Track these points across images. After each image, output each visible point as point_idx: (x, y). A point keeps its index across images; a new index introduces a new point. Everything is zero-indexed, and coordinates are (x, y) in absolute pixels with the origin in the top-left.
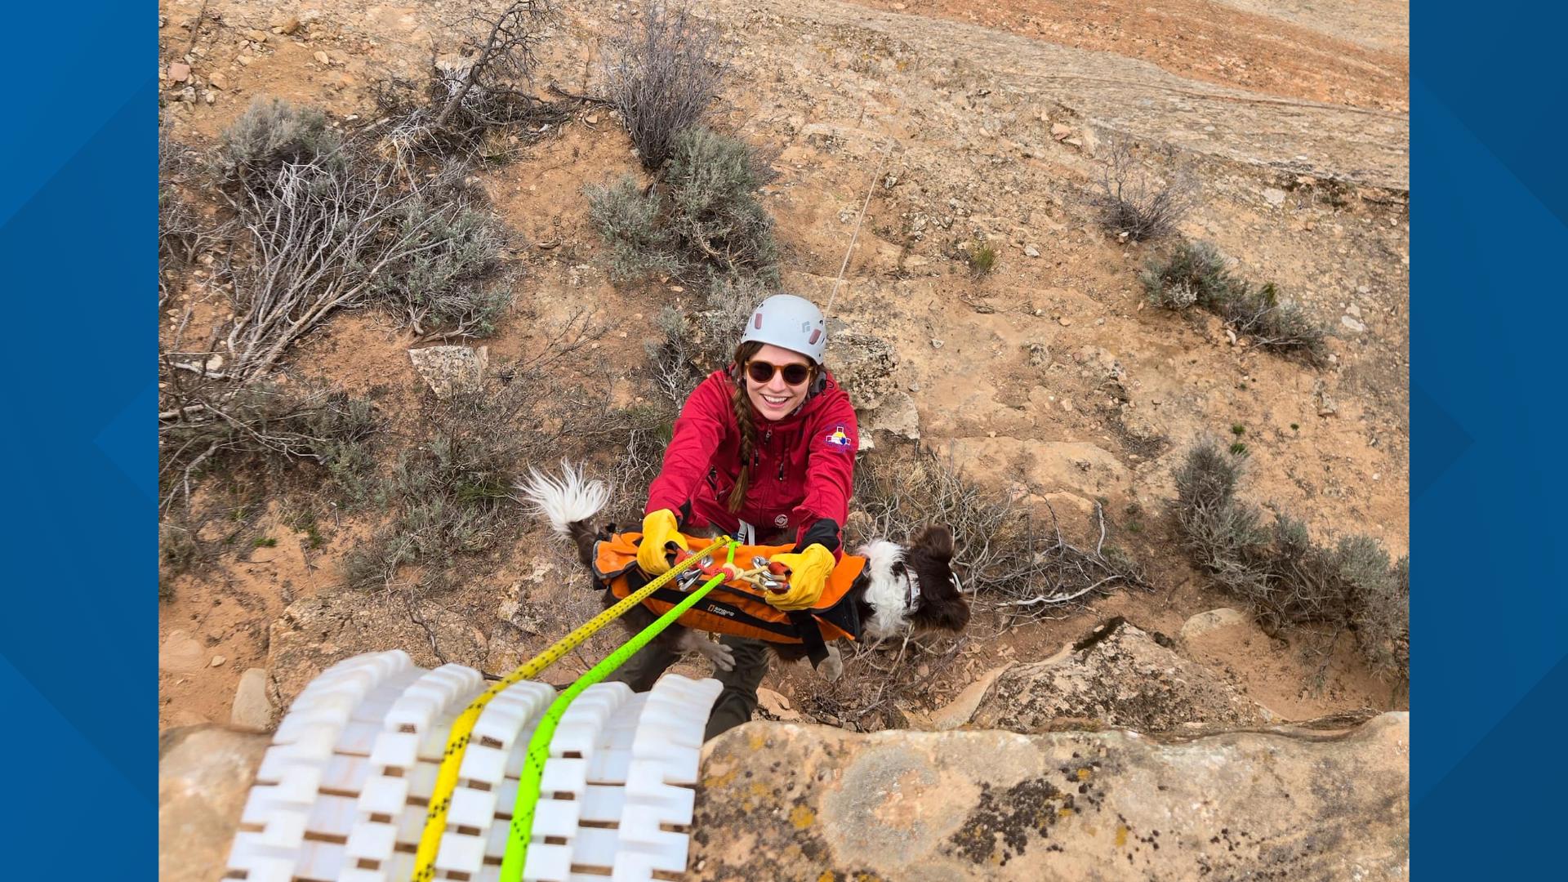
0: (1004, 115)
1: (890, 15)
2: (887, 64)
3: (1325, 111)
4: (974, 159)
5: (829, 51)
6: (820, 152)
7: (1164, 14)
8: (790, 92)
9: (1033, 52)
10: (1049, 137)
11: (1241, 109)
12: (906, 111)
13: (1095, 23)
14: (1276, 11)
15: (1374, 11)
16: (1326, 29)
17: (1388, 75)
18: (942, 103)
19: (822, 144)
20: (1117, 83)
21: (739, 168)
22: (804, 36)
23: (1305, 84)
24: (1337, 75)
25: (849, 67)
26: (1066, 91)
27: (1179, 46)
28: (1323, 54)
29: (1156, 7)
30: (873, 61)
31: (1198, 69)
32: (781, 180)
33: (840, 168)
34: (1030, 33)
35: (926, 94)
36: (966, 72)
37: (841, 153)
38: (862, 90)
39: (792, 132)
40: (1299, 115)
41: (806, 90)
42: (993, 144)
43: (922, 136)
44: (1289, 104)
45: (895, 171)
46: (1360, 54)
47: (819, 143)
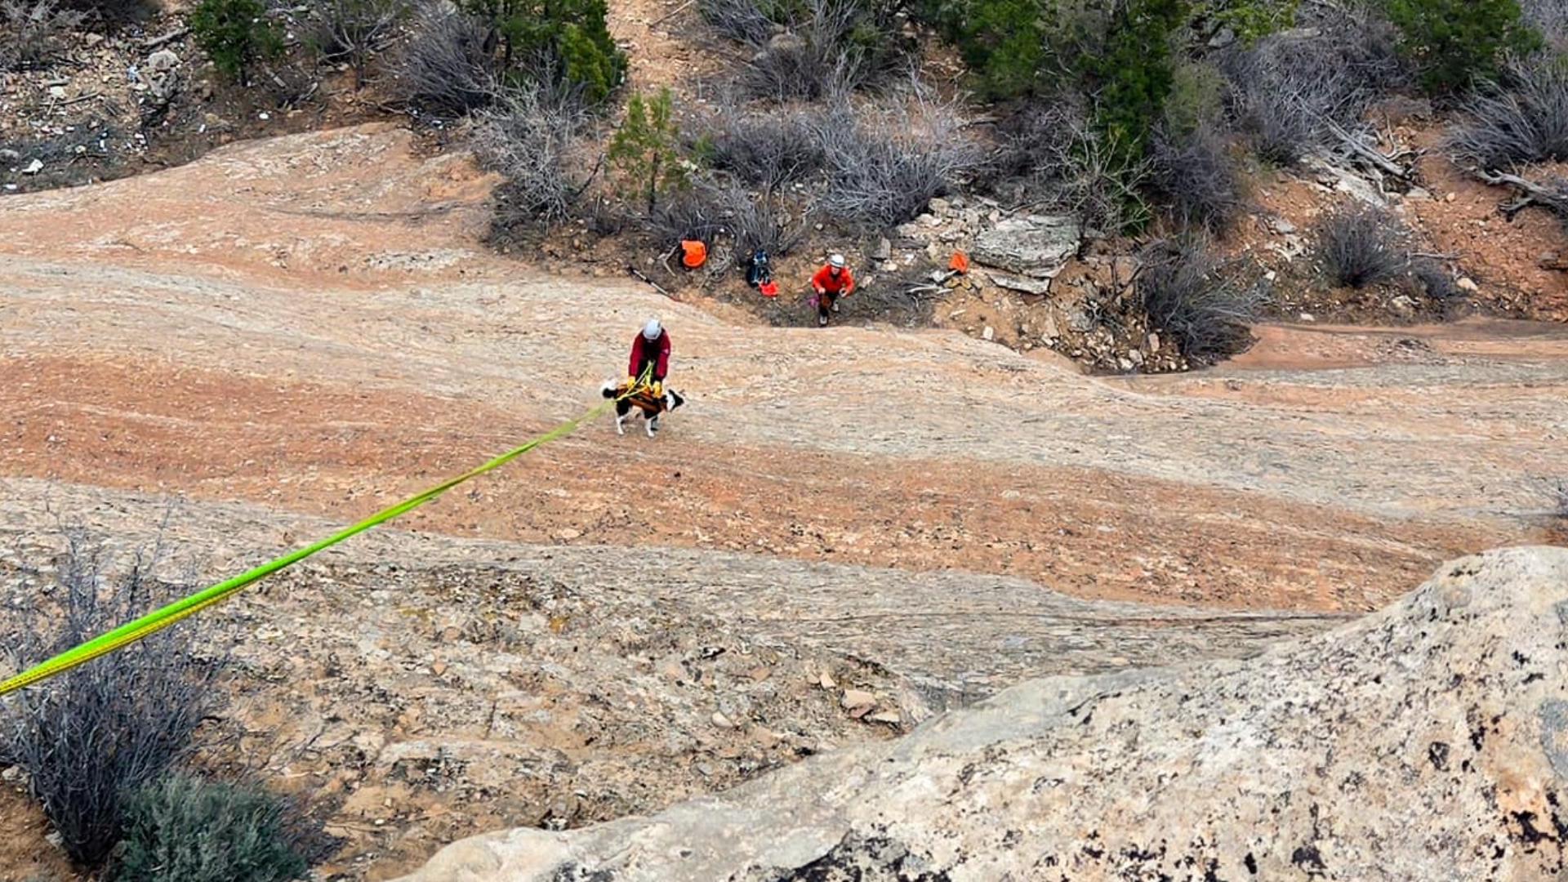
0: (755, 686)
1: (549, 549)
2: (531, 623)
3: (1321, 623)
4: (707, 768)
5: (422, 614)
6: (417, 791)
7: (1032, 498)
8: (352, 691)
9: (812, 582)
10: (840, 715)
11: (1179, 635)
12: (572, 700)
13: (918, 524)
14: (1222, 474)
15: (1388, 460)
16: (1311, 495)
17: (1429, 557)
18: (640, 679)
19: (420, 775)
20: (962, 614)
21: (253, 834)
22: (374, 594)
23: (1294, 586)
24: (1344, 567)
25: (462, 636)
26: (873, 637)
27: (1068, 546)
28: (1313, 535)
29: (1017, 488)
30: (505, 620)
31: (1107, 582)
32: (346, 852)
33: (458, 815)
34: (806, 552)
35: (608, 666)
36: (677, 620)
37: (457, 786)
38: (488, 673)
39: (361, 761)
40: (1277, 634)
41: (382, 684)
42: (739, 739)
43: (606, 737)
44: (1261, 619)
45: (562, 807)
46: (1377, 529)
47: (412, 774)
